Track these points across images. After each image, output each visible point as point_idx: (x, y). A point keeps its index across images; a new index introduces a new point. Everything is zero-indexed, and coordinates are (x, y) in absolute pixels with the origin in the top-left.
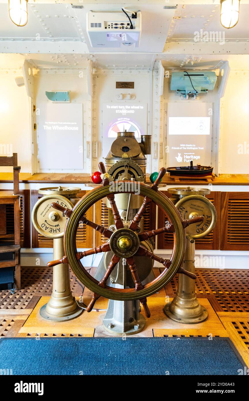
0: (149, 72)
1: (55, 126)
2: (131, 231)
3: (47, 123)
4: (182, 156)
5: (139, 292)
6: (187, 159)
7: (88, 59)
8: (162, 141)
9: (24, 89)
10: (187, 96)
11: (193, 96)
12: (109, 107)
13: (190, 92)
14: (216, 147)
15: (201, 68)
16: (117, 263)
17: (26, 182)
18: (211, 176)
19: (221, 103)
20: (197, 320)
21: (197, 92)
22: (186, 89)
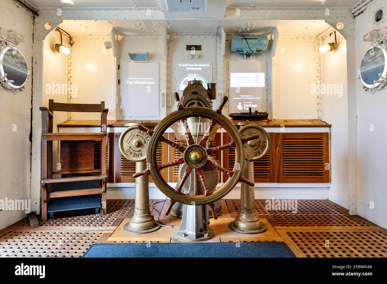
0: (213, 37)
1: (135, 81)
2: (201, 147)
3: (129, 79)
4: (242, 104)
5: (208, 197)
6: (247, 107)
7: (164, 27)
8: (225, 92)
9: (111, 51)
10: (245, 56)
11: (250, 56)
12: (181, 65)
13: (247, 52)
14: (270, 97)
15: (256, 34)
16: (189, 174)
17: (111, 126)
18: (267, 120)
19: (273, 61)
20: (257, 231)
21: (253, 52)
22: (244, 50)
